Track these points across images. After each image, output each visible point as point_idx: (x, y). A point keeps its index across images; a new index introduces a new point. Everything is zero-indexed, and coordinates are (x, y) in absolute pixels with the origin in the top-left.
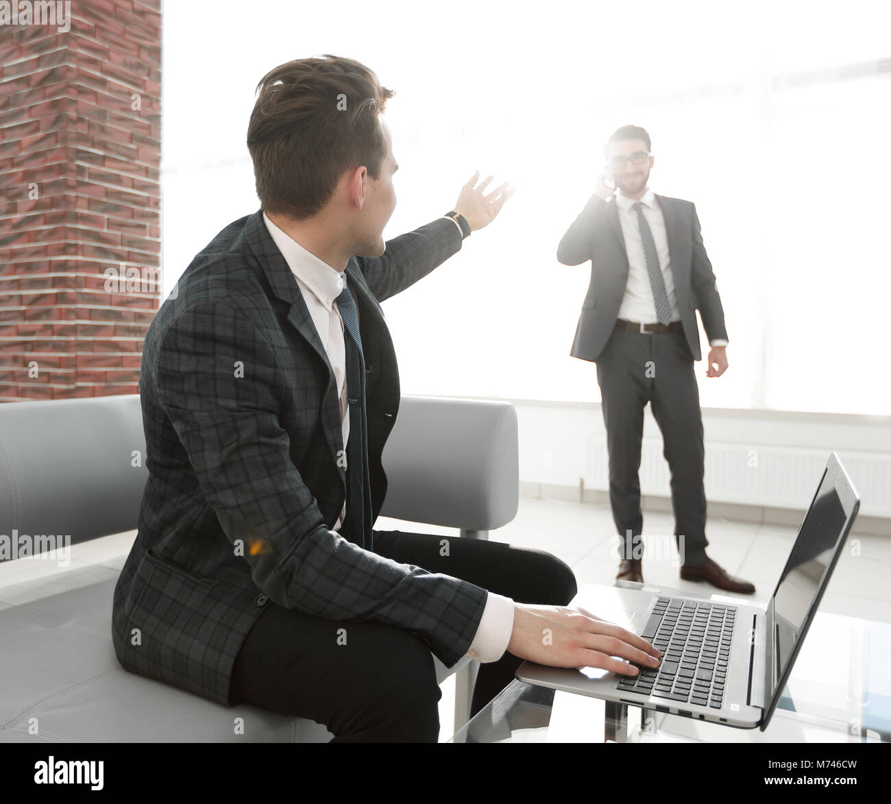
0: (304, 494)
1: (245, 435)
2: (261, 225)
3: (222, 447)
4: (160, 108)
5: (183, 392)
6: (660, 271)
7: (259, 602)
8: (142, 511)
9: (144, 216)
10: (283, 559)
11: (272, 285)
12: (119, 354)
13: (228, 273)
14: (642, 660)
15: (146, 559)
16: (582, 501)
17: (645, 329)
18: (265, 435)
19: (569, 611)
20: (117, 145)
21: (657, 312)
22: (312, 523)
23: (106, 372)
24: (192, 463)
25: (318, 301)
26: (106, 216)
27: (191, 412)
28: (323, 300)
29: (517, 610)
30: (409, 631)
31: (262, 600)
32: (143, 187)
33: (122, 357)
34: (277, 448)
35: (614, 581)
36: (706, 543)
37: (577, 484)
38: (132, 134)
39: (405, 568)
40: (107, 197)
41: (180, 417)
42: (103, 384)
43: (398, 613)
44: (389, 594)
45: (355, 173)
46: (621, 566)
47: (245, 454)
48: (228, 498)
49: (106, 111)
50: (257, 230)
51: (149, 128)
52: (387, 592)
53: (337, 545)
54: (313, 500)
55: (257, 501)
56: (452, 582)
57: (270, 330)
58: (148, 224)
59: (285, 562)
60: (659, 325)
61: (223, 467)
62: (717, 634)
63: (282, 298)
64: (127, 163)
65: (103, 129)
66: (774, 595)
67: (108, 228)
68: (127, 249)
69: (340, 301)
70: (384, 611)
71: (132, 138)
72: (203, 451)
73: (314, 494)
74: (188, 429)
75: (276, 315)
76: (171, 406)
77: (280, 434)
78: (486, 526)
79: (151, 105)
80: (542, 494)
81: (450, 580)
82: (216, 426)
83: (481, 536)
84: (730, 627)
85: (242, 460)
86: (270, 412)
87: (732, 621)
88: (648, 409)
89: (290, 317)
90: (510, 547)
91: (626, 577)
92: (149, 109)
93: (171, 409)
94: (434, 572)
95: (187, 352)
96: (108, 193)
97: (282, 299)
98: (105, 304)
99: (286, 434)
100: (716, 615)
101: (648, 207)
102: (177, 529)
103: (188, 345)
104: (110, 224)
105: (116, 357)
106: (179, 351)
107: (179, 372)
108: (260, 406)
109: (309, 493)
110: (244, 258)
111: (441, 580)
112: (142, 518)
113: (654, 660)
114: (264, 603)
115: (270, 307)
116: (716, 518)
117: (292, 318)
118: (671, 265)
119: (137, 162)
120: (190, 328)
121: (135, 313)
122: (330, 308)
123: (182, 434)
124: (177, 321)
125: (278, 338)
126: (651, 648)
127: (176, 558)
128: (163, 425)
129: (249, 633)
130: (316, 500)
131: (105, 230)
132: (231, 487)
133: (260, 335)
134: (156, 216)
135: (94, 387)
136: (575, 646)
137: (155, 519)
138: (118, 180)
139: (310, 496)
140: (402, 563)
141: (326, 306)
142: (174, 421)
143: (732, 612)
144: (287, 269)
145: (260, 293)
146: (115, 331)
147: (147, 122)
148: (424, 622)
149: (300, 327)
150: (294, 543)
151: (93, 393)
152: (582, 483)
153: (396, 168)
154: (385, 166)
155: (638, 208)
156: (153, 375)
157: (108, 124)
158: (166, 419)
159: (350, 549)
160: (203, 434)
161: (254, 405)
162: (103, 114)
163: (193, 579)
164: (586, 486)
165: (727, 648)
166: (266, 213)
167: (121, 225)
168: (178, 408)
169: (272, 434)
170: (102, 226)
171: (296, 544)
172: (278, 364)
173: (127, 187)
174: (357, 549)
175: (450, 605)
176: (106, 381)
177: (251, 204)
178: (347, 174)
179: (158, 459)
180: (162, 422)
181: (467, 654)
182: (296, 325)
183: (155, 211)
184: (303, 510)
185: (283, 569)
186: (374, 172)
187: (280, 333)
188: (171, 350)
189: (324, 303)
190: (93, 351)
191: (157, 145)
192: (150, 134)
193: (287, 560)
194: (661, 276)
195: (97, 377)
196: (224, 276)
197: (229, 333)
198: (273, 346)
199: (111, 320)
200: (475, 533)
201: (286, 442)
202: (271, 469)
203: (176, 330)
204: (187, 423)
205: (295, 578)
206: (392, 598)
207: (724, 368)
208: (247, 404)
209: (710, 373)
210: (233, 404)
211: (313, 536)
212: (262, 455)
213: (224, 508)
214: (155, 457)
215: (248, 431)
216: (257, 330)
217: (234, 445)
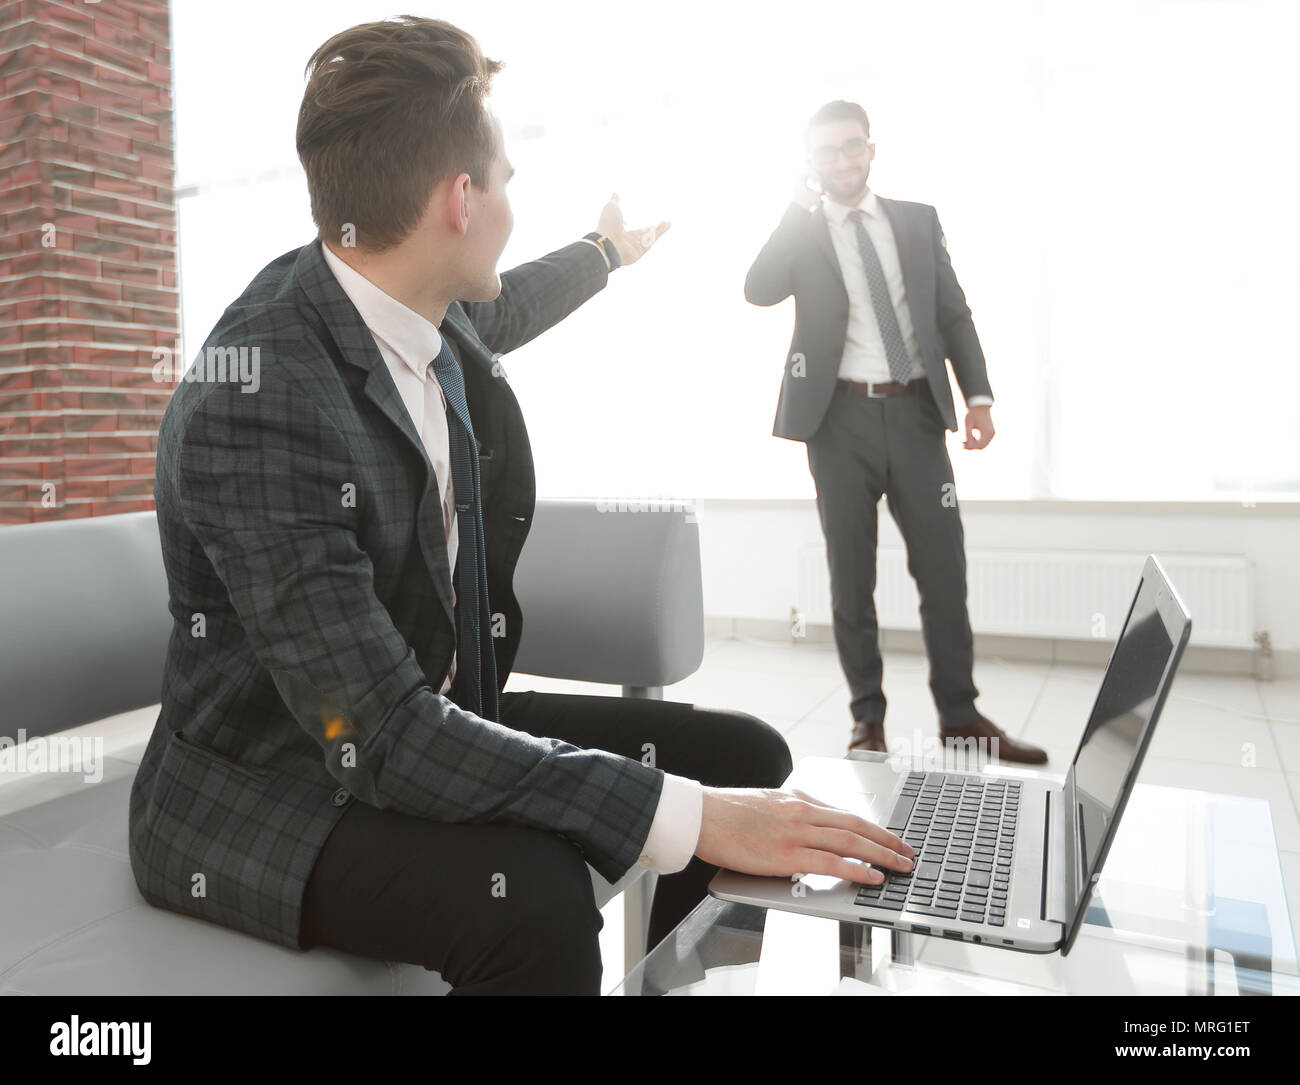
0: (397, 643)
1: (309, 562)
2: (318, 260)
3: (277, 581)
4: (170, 102)
5: (218, 504)
6: (892, 308)
7: (337, 800)
8: (167, 676)
9: (154, 256)
10: (371, 738)
11: (339, 345)
12: (126, 456)
13: (275, 330)
14: (888, 863)
15: (174, 744)
17: (875, 392)
18: (339, 562)
19: (781, 795)
20: (112, 157)
21: (891, 367)
22: (409, 686)
23: (107, 482)
24: (234, 604)
25: (406, 367)
26: (99, 259)
27: (231, 531)
28: (413, 363)
29: (706, 798)
30: (553, 833)
31: (342, 797)
32: (151, 215)
33: (130, 460)
34: (355, 579)
35: (845, 752)
36: (974, 693)
37: (787, 615)
38: (131, 141)
39: (545, 743)
40: (99, 231)
41: (214, 539)
42: (104, 500)
43: (537, 809)
44: (523, 783)
45: (454, 183)
46: (854, 731)
47: (311, 589)
48: (287, 653)
49: (92, 109)
50: (314, 267)
51: (155, 130)
52: (520, 780)
53: (445, 715)
54: (409, 651)
55: (329, 655)
56: (613, 761)
57: (339, 411)
58: (160, 269)
59: (371, 744)
60: (894, 384)
61: (280, 609)
62: (995, 820)
63: (354, 362)
64: (127, 181)
65: (90, 135)
66: (1075, 762)
67: (102, 276)
68: (131, 305)
69: (438, 366)
70: (515, 807)
71: (132, 146)
72: (250, 586)
73: (411, 642)
74: (227, 556)
75: (347, 388)
76: (202, 524)
77: (358, 559)
78: (659, 681)
79: (157, 98)
80: (738, 633)
81: (609, 759)
82: (267, 550)
83: (653, 694)
84: (1013, 809)
85: (306, 598)
86: (345, 527)
87: (1015, 801)
88: (883, 505)
89: (368, 390)
90: (695, 708)
91: (863, 746)
92: (155, 104)
93: (201, 528)
94: (586, 748)
95: (220, 445)
96: (100, 226)
97: (356, 364)
98: (103, 385)
99: (368, 559)
100: (992, 793)
102: (217, 700)
103: (220, 434)
104: (106, 271)
105: (122, 460)
106: (211, 444)
107: (211, 475)
108: (330, 519)
109: (404, 641)
110: (297, 309)
111: (596, 758)
112: (167, 686)
113: (906, 862)
114: (344, 801)
115: (338, 376)
116: (989, 658)
117: (372, 392)
118: (906, 298)
119: (141, 180)
120: (225, 411)
121: (146, 396)
122: (423, 376)
123: (219, 564)
124: (205, 402)
125: (349, 422)
126: (901, 844)
127: (215, 742)
128: (192, 552)
129: (325, 844)
130: (413, 651)
131: (99, 279)
132: (291, 637)
133: (325, 418)
134: (171, 256)
135: (90, 505)
136: (791, 845)
137: (185, 687)
138: (114, 206)
139: (405, 646)
140: (539, 736)
141: (418, 373)
142: (207, 544)
143: (1016, 788)
144: (360, 322)
145: (322, 357)
146: (119, 423)
147: (151, 122)
148: (574, 820)
149: (382, 403)
150: (384, 714)
151: (90, 511)
152: (794, 614)
153: (511, 173)
154: (495, 171)
155: (856, 218)
156: (174, 480)
157: (97, 127)
158: (195, 544)
159: (464, 720)
160: (249, 563)
161: (319, 517)
162: (88, 114)
163: (243, 771)
164: (800, 618)
165: (1009, 839)
166: (326, 244)
167: (121, 271)
168: (212, 526)
169: (348, 558)
170: (93, 272)
171: (387, 716)
172: (352, 457)
173: (127, 216)
174: (475, 719)
175: (610, 794)
176: (108, 495)
178: (443, 186)
179: (186, 602)
180: (188, 548)
181: (638, 863)
182: (379, 403)
183: (169, 249)
184: (395, 667)
185: (371, 752)
186: (480, 182)
187: (354, 414)
188: (199, 443)
189: (416, 370)
190: (88, 452)
191: (167, 154)
192: (158, 139)
193: (374, 739)
194: (894, 313)
195: (96, 490)
196: (269, 336)
197: (281, 417)
198: (344, 433)
199: (112, 408)
200: (643, 690)
201: (368, 570)
202: (348, 608)
203: (204, 415)
204: (225, 547)
205: (387, 764)
206: (527, 788)
207: (989, 435)
208: (311, 517)
209: (971, 444)
210: (290, 518)
211: (411, 703)
212: (334, 589)
213: (283, 668)
214: (181, 598)
215: (313, 555)
216: (320, 410)
217: (294, 576)
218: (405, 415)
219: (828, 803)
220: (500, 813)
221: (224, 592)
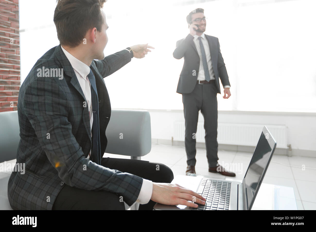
0: (77, 145)
1: (56, 124)
2: (60, 50)
3: (48, 129)
5: (33, 109)
7: (61, 184)
8: (18, 152)
9: (14, 47)
10: (70, 169)
13: (49, 66)
14: (199, 202)
16: (173, 145)
17: (200, 83)
18: (63, 125)
19: (172, 185)
20: (4, 22)
21: (205, 77)
22: (80, 156)
23: (1, 103)
24: (36, 134)
25: (81, 76)
26: (0, 47)
27: (36, 116)
28: (83, 76)
29: (153, 185)
30: (115, 193)
31: (62, 184)
32: (13, 37)
33: (7, 98)
34: (67, 129)
37: (171, 139)
39: (113, 171)
41: (32, 118)
43: (111, 187)
44: (108, 181)
45: (92, 30)
46: (187, 168)
47: (56, 131)
48: (49, 147)
50: (59, 51)
52: (107, 180)
53: (89, 163)
54: (80, 148)
55: (60, 148)
56: (130, 175)
57: (64, 87)
58: (15, 50)
59: (70, 170)
60: (205, 81)
62: (225, 192)
63: (68, 75)
64: (7, 28)
66: (245, 177)
68: (8, 59)
69: (89, 76)
70: (106, 187)
71: (9, 19)
72: (41, 130)
73: (80, 145)
74: (35, 122)
75: (66, 82)
76: (29, 114)
77: (68, 124)
78: (140, 155)
79: (15, 7)
80: (160, 143)
81: (129, 175)
82: (45, 121)
83: (138, 159)
84: (229, 189)
85: (55, 133)
86: (65, 116)
87: (230, 187)
89: (71, 82)
90: (149, 162)
91: (189, 172)
93: (29, 115)
94: (123, 172)
95: (35, 95)
96: (1, 39)
97: (69, 75)
98: (1, 79)
99: (71, 124)
100: (224, 185)
101: (203, 39)
102: (31, 159)
103: (35, 92)
104: (2, 50)
105: (5, 98)
106: (32, 95)
107: (32, 102)
108: (61, 114)
109: (79, 145)
110: (55, 61)
111: (126, 175)
112: (18, 155)
113: (203, 202)
114: (63, 185)
115: (64, 78)
116: (221, 150)
117: (72, 82)
118: (211, 60)
119: (11, 28)
120: (36, 86)
122: (85, 79)
123: (33, 124)
124: (31, 84)
125: (67, 90)
126: (202, 197)
127: (31, 169)
128: (26, 121)
130: (81, 147)
131: (0, 52)
132: (51, 143)
133: (61, 89)
134: (18, 47)
136: (175, 197)
137: (23, 155)
138: (4, 34)
140: (112, 169)
141: (84, 78)
142: (30, 120)
143: (230, 183)
144: (70, 65)
146: (5, 88)
147: (14, 14)
148: (121, 190)
149: (75, 85)
152: (173, 138)
153: (108, 27)
154: (103, 27)
156: (23, 103)
157: (0, 14)
158: (27, 119)
159: (93, 165)
160: (41, 124)
161: (59, 114)
163: (37, 176)
164: (174, 140)
165: (229, 197)
166: (62, 46)
167: (6, 50)
168: (31, 115)
169: (65, 124)
171: (74, 164)
172: (67, 99)
173: (8, 37)
174: (96, 165)
175: (130, 184)
176: (2, 106)
177: (56, 43)
178: (89, 30)
179: (24, 133)
180: (25, 120)
181: (137, 201)
182: (74, 85)
183: (18, 45)
184: (77, 151)
185: (70, 173)
186: (99, 30)
187: (68, 88)
188: (29, 94)
189: (83, 77)
191: (18, 21)
192: (15, 18)
193: (71, 169)
197: (50, 88)
198: (65, 93)
199: (3, 85)
200: (136, 157)
201: (71, 127)
202: (65, 136)
203: (31, 87)
204: (35, 120)
205: (74, 176)
206: (109, 182)
207: (229, 95)
208: (57, 113)
209: (225, 97)
210: (51, 113)
211: (80, 160)
212: (62, 132)
213: (49, 151)
214: (23, 133)
215: (57, 123)
216: (60, 87)
217: (52, 128)
218: (80, 88)
219: (184, 187)
220: (102, 188)
221: (34, 131)
